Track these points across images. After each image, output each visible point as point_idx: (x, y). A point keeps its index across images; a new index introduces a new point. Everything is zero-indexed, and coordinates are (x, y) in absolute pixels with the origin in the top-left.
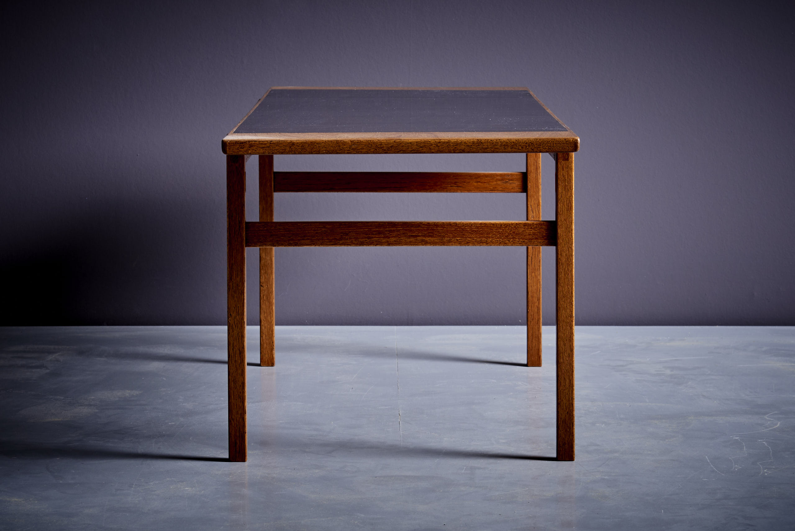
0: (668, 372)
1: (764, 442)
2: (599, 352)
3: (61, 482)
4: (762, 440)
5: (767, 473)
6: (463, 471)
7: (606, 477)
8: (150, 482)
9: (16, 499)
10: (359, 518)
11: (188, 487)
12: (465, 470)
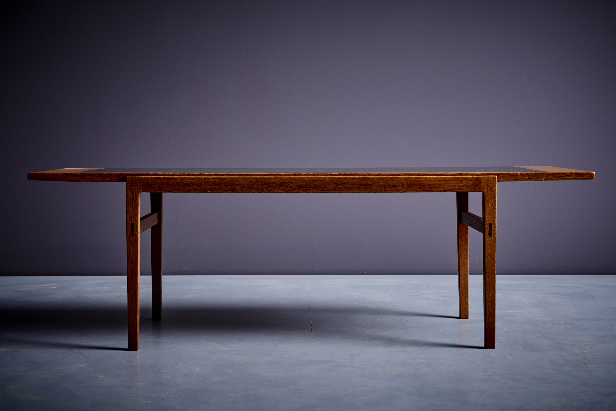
0: (441, 299)
1: (502, 339)
2: (405, 288)
3: (129, 364)
4: (501, 338)
5: (510, 358)
6: (347, 358)
7: (425, 361)
8: (178, 365)
9: (102, 376)
10: (291, 389)
11: (198, 368)
12: (348, 357)
